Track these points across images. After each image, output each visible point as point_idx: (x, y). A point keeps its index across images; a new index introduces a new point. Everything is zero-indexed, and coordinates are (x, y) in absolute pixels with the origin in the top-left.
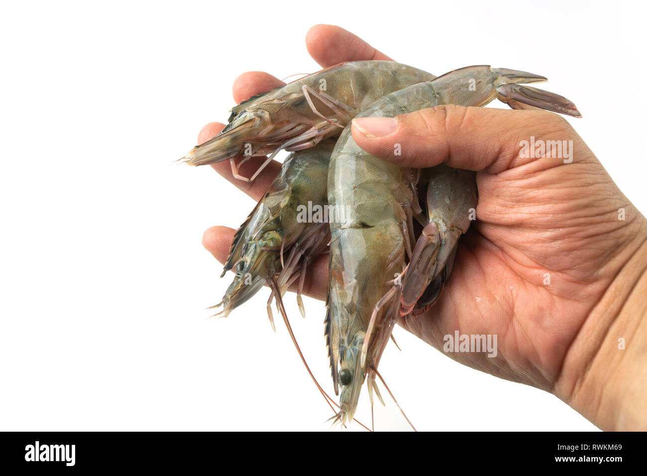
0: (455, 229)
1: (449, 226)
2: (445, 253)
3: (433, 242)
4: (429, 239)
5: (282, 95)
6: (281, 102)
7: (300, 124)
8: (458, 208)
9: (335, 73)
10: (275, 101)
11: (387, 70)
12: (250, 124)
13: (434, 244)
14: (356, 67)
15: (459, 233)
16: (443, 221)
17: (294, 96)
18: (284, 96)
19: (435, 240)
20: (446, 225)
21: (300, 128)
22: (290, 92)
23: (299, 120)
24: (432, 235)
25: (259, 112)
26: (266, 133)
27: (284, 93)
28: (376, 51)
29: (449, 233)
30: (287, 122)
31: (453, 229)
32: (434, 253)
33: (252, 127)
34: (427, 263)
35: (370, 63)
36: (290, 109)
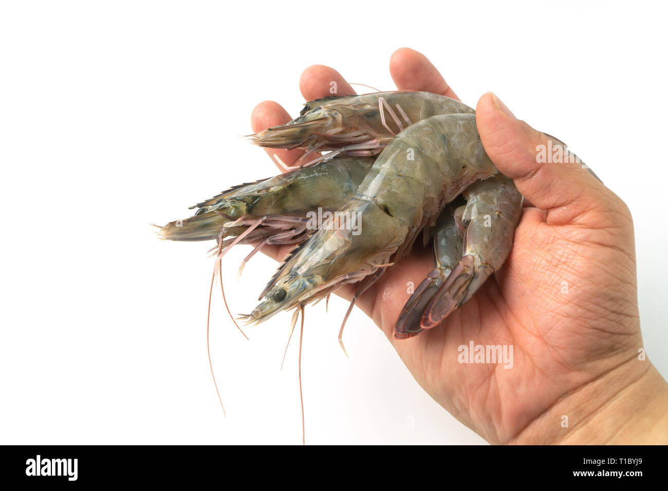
0: (488, 266)
1: (484, 261)
2: (475, 285)
3: (468, 272)
4: (464, 270)
5: (357, 103)
6: (355, 109)
7: (365, 134)
8: (494, 249)
9: (409, 97)
10: (351, 107)
11: (456, 107)
12: (323, 122)
13: (468, 275)
14: (428, 96)
15: (491, 270)
16: (479, 256)
17: (368, 107)
18: (360, 105)
19: (469, 272)
20: (481, 261)
21: (364, 137)
22: (365, 102)
23: (367, 130)
24: (468, 267)
25: (333, 113)
26: (333, 133)
27: (359, 102)
28: (449, 88)
29: (482, 269)
30: (355, 129)
31: (486, 266)
32: (465, 283)
33: (323, 124)
34: (458, 291)
35: (442, 97)
36: (362, 118)
